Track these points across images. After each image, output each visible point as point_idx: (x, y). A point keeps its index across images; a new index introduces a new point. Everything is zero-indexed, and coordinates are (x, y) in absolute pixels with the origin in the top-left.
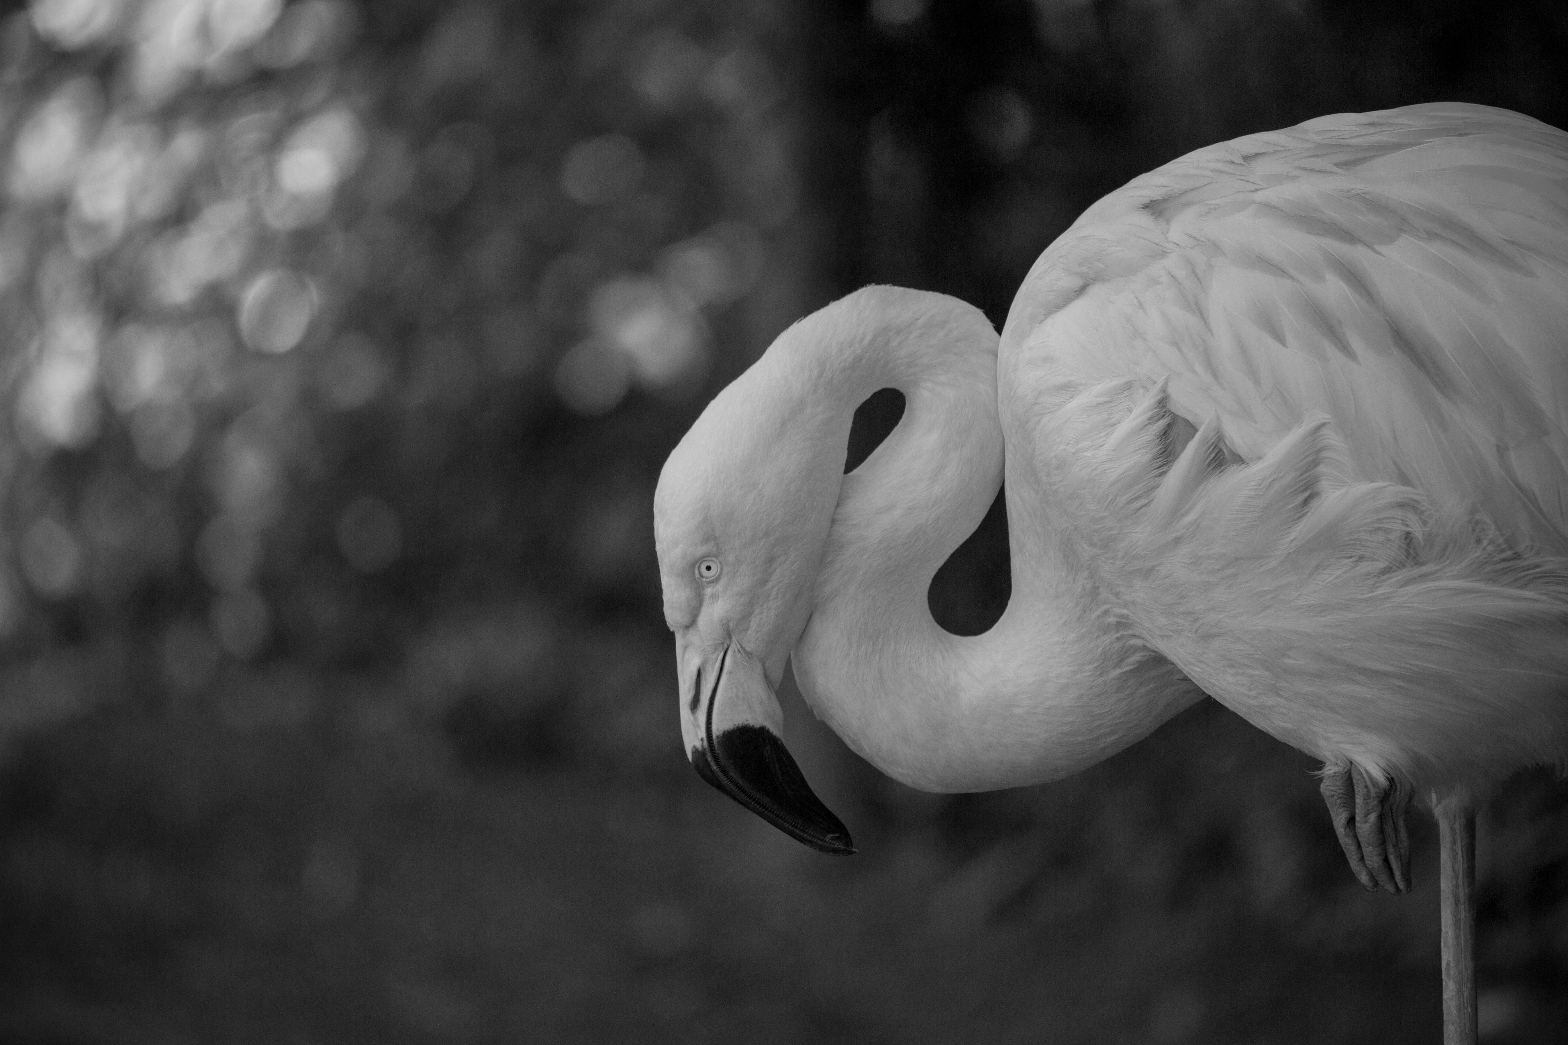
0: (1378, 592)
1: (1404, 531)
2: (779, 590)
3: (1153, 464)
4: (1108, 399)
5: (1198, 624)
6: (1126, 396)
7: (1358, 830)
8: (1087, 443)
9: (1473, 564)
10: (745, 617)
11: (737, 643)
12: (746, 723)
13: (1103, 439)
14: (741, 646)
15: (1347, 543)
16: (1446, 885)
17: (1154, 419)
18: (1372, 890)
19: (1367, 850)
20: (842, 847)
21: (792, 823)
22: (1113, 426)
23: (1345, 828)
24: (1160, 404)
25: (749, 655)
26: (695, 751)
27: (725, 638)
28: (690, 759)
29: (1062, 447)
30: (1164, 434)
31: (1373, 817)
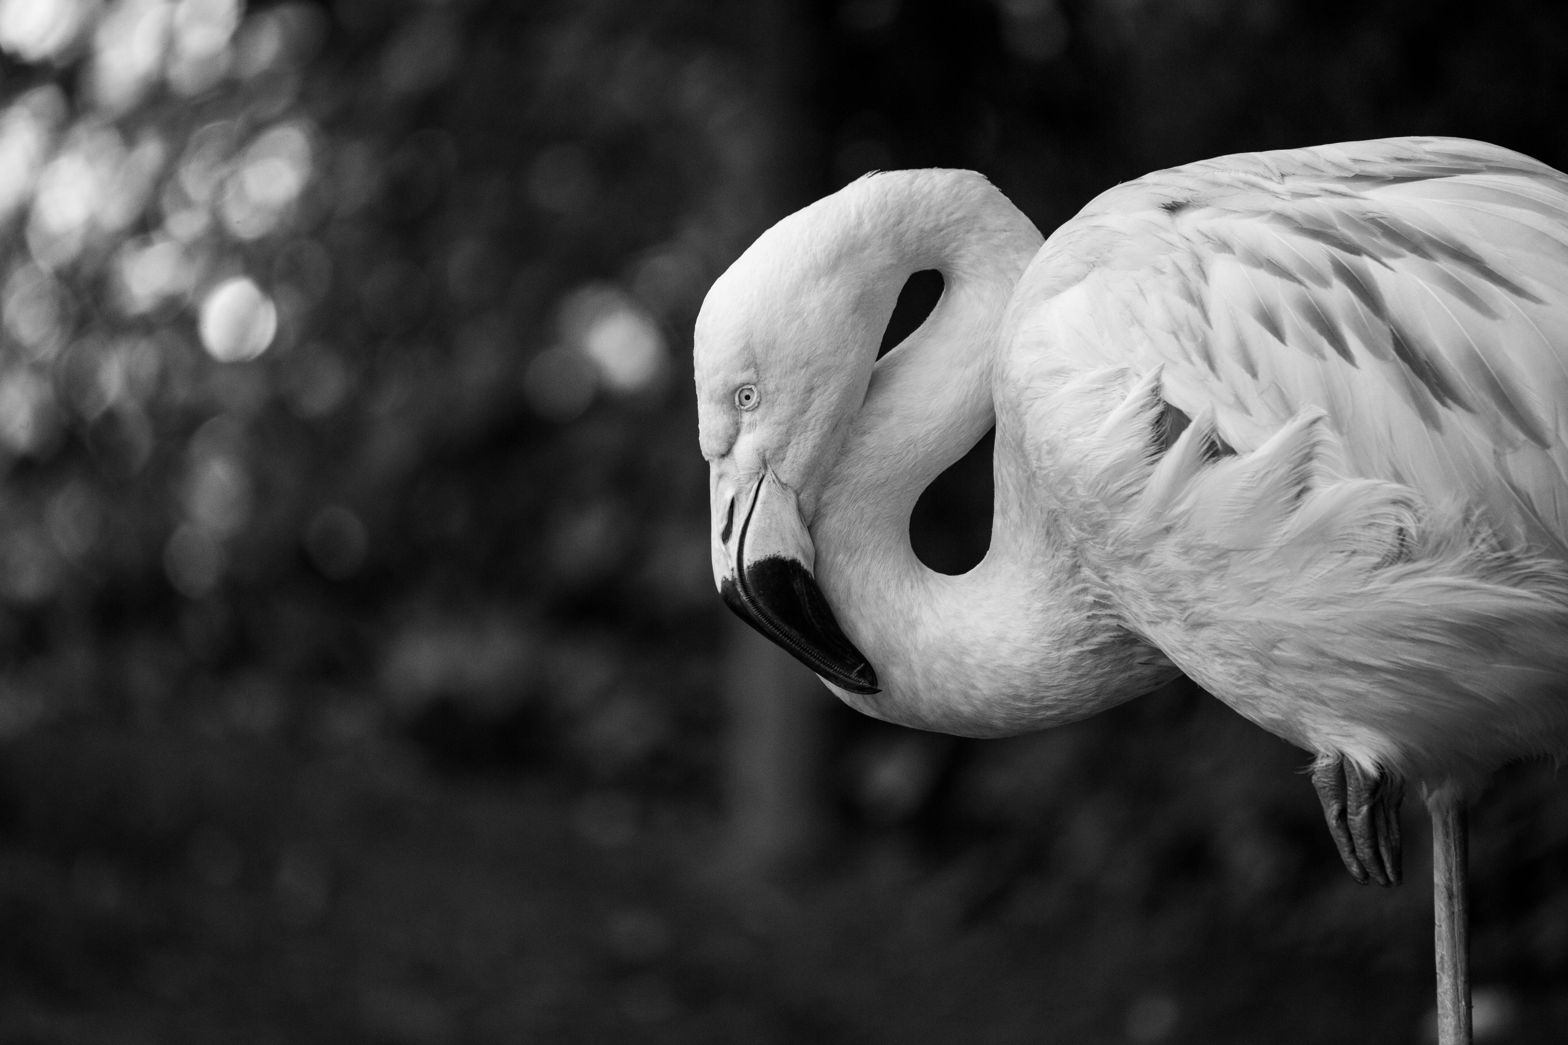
0: (1370, 587)
1: (1396, 526)
2: (816, 421)
3: (1145, 452)
4: (1100, 386)
5: (1188, 612)
6: (1120, 384)
7: (1350, 823)
8: (1078, 429)
9: (1466, 561)
10: (782, 447)
11: (773, 474)
12: (778, 554)
13: (1096, 426)
14: (776, 476)
15: (1340, 537)
16: (1439, 878)
17: (1147, 407)
18: (1363, 882)
19: (1359, 842)
20: (867, 685)
21: (818, 658)
22: (1105, 413)
23: (1337, 821)
24: (1153, 391)
25: (784, 486)
26: (725, 581)
27: (760, 468)
28: (719, 590)
29: (1054, 432)
30: (1157, 422)
31: (1365, 809)
